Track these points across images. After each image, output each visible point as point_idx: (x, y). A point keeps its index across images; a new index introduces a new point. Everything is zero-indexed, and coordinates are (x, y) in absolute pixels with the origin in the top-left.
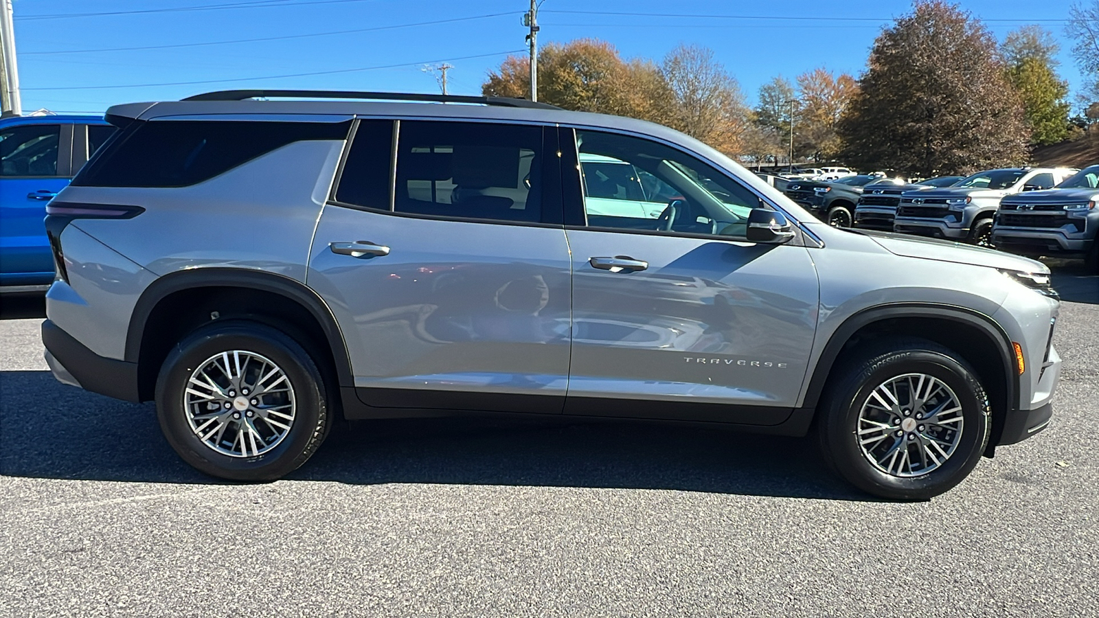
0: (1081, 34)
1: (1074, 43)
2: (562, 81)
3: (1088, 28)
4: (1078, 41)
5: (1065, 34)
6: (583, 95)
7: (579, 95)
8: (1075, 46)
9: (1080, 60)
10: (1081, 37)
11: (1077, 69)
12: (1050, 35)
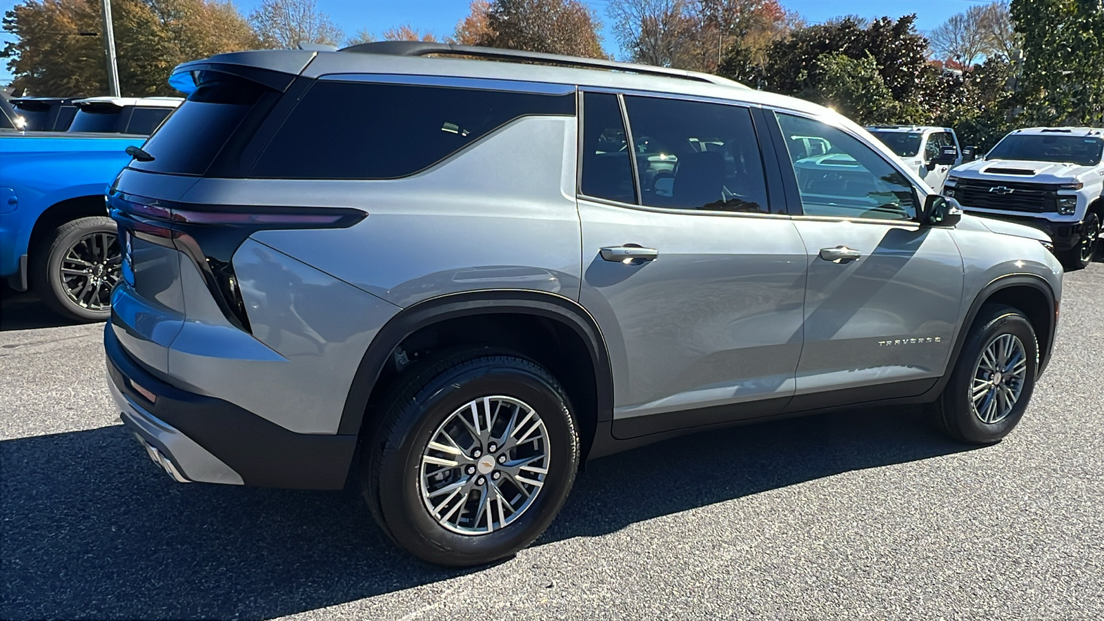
0: (619, 15)
1: (614, 22)
2: (134, 17)
3: (623, 10)
4: (616, 20)
5: (607, 14)
6: (163, 35)
7: (158, 35)
8: (615, 25)
9: (620, 37)
10: (619, 17)
11: (617, 45)
12: (596, 13)
